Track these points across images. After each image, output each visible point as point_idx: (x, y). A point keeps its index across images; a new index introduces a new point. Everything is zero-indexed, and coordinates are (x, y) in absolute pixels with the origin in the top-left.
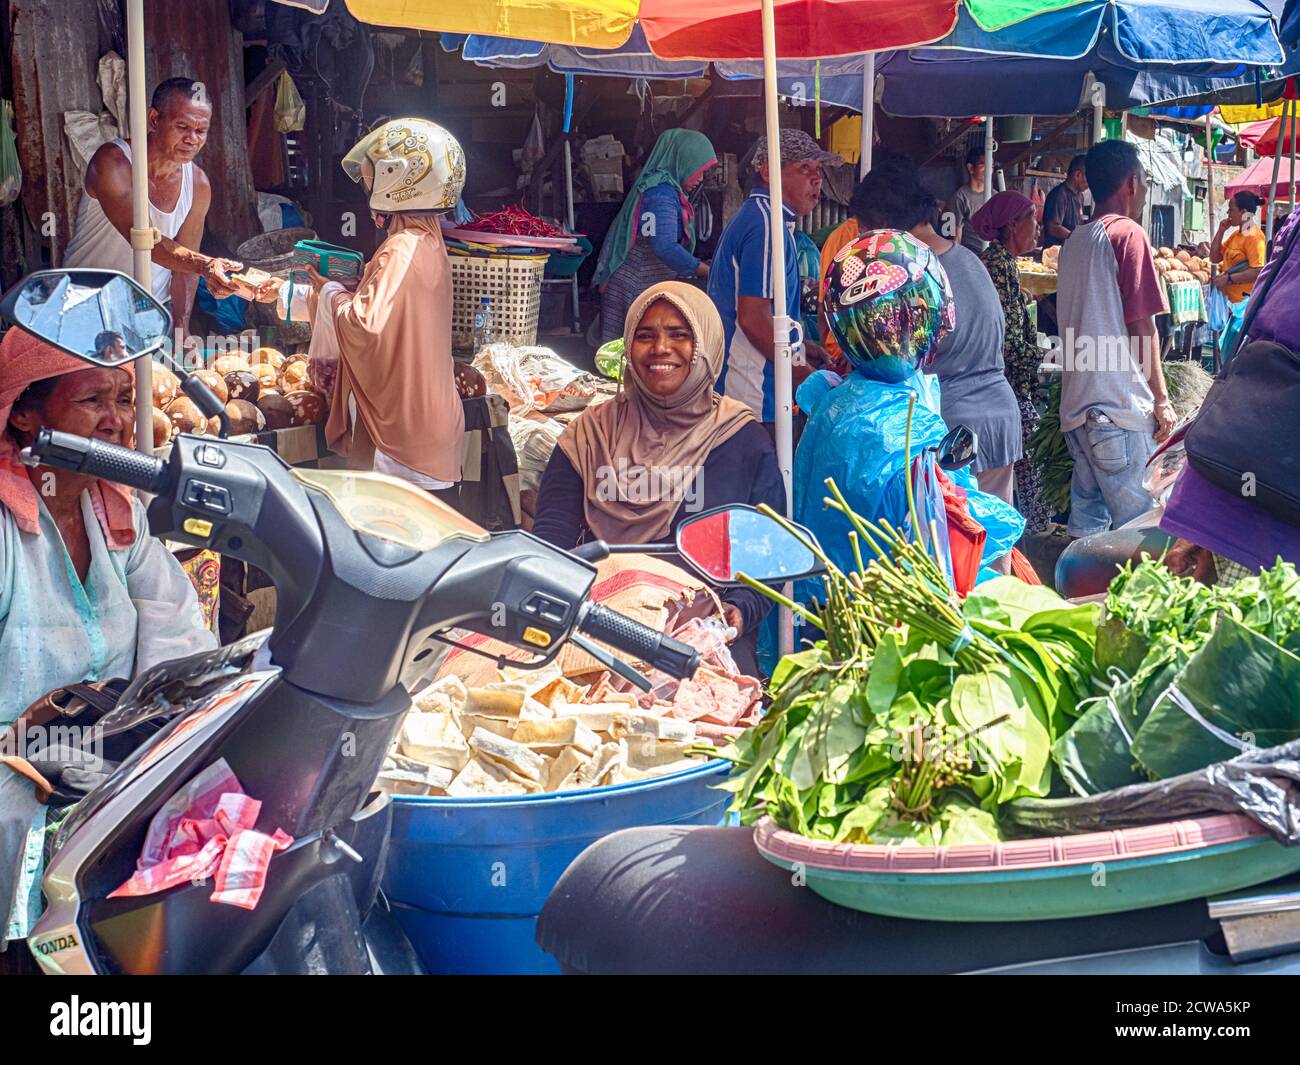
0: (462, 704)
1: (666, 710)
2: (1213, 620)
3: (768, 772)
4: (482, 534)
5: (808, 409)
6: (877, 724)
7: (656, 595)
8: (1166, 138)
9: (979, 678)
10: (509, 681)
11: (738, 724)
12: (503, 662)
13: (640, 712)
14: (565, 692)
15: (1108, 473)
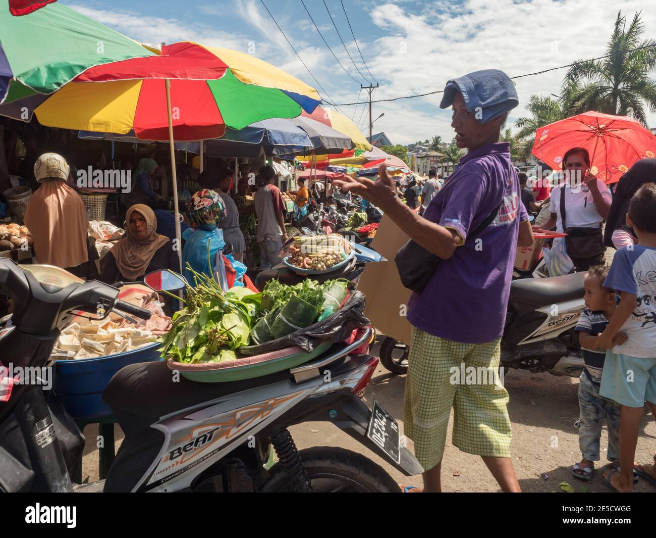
0: (79, 331)
1: (143, 328)
2: (291, 295)
3: (171, 345)
4: (82, 281)
5: (186, 239)
6: (202, 329)
7: (139, 295)
8: (284, 163)
9: (230, 315)
10: (93, 324)
11: (165, 331)
12: (90, 319)
13: (135, 330)
14: (112, 325)
15: (270, 253)
